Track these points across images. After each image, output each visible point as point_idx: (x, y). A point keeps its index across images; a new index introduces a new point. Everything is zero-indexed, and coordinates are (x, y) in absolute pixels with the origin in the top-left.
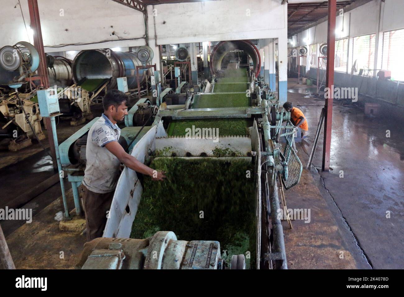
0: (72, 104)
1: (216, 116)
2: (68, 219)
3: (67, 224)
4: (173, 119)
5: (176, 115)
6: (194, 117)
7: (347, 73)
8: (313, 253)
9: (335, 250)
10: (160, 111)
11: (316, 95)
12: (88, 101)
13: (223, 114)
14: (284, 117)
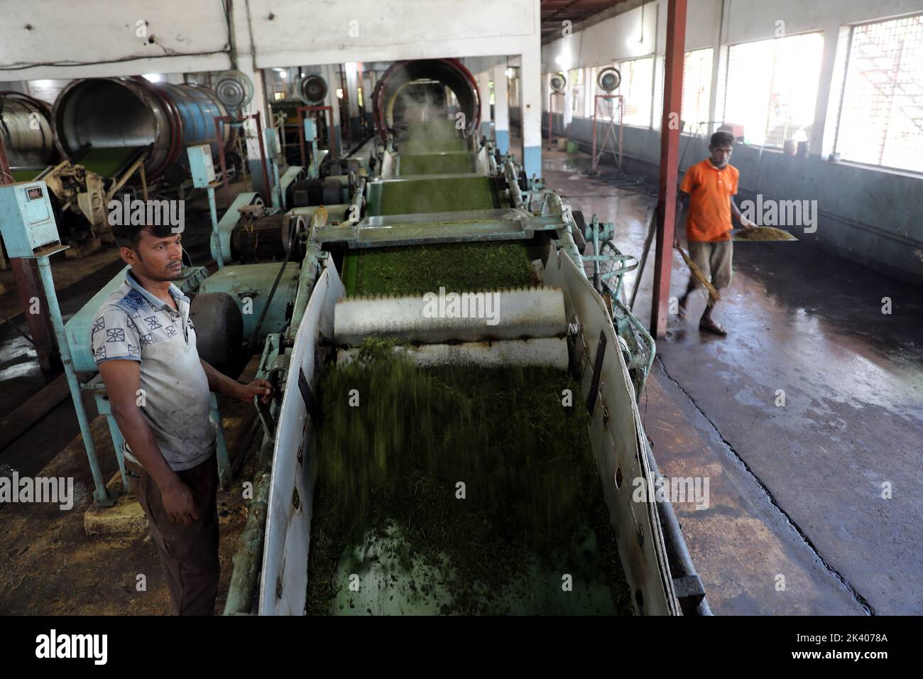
0: (65, 208)
1: (453, 238)
2: (106, 505)
3: (106, 519)
4: (350, 247)
5: (358, 238)
6: (400, 241)
7: (651, 128)
8: (690, 531)
9: (731, 520)
10: (316, 228)
11: (590, 174)
12: (103, 200)
13: (469, 233)
14: (602, 233)
